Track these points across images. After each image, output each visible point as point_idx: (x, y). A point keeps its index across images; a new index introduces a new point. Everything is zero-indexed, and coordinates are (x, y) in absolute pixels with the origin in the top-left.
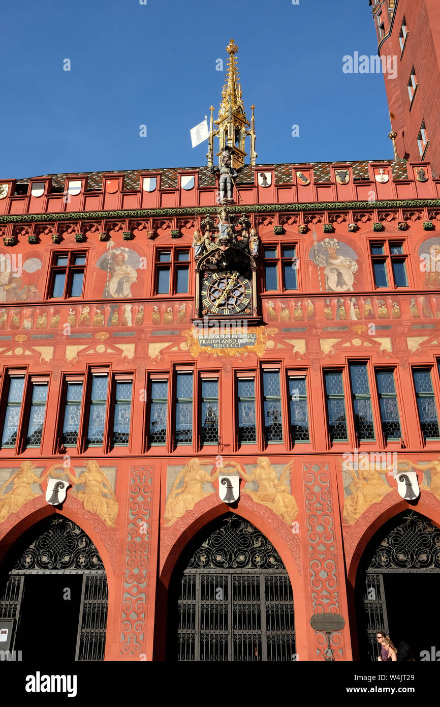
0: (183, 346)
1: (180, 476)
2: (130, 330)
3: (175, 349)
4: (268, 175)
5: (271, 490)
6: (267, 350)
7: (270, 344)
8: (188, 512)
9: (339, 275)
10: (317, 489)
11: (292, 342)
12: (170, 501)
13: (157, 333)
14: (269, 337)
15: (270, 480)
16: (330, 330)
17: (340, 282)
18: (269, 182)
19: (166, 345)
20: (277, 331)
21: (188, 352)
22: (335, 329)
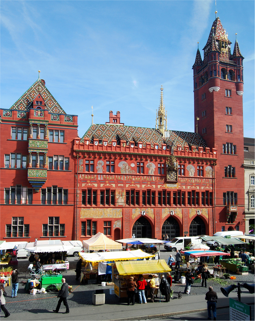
0: (164, 186)
1: (164, 210)
2: (154, 182)
3: (163, 186)
4: (180, 148)
5: (179, 213)
6: (179, 188)
7: (179, 186)
8: (166, 217)
9: (192, 173)
10: (186, 213)
11: (183, 186)
12: (163, 215)
13: (159, 183)
14: (179, 185)
15: (178, 211)
16: (189, 184)
17: (192, 175)
18: (180, 150)
19: (161, 185)
20: (180, 184)
21: (165, 187)
22: (190, 184)
